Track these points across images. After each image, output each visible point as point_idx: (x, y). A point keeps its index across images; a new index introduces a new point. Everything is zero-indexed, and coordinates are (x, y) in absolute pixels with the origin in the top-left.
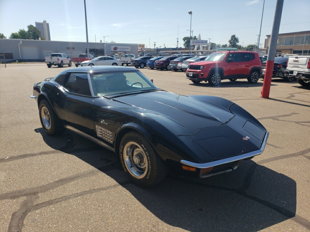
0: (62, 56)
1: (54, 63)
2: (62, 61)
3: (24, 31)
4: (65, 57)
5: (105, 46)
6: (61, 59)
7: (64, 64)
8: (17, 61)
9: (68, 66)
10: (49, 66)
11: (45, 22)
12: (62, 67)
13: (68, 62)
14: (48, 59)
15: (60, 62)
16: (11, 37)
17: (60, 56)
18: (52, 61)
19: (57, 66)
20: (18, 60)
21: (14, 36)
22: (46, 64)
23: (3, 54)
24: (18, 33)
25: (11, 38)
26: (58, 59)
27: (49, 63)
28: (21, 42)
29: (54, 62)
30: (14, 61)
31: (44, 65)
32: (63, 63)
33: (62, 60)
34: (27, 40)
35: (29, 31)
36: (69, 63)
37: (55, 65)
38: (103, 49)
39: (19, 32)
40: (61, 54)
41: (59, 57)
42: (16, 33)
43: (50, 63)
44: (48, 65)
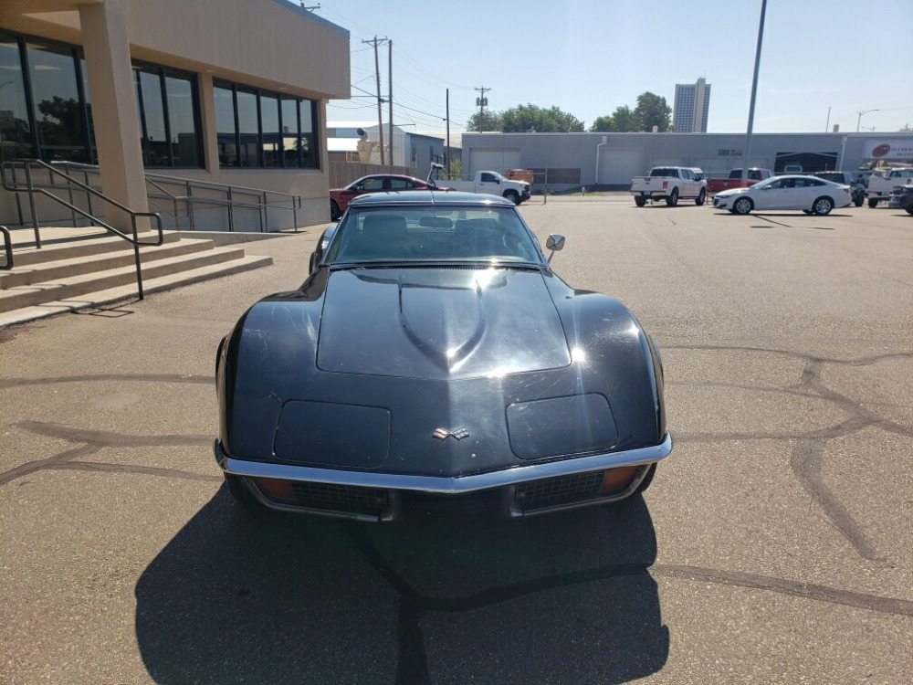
0: (680, 173)
1: (654, 194)
2: (676, 190)
3: (628, 111)
4: (688, 178)
5: (844, 145)
6: (672, 181)
7: (681, 198)
8: (583, 189)
9: (695, 203)
10: (641, 202)
11: (702, 81)
12: (676, 206)
13: (697, 193)
14: (639, 184)
15: (669, 193)
16: (594, 127)
17: (674, 173)
18: (647, 189)
19: (663, 202)
20: (586, 187)
21: (602, 125)
22: (633, 198)
23: (543, 170)
24: (611, 116)
25: (593, 131)
26: (665, 184)
27: (639, 194)
28: (605, 138)
29: (652, 192)
30: (577, 190)
31: (628, 200)
32: (677, 194)
33: (677, 185)
34: (630, 133)
35: (637, 110)
36: (698, 195)
37: (657, 199)
38: (836, 154)
39: (614, 114)
40: (676, 170)
41: (669, 179)
42: (608, 117)
43: (642, 192)
44: (636, 198)
